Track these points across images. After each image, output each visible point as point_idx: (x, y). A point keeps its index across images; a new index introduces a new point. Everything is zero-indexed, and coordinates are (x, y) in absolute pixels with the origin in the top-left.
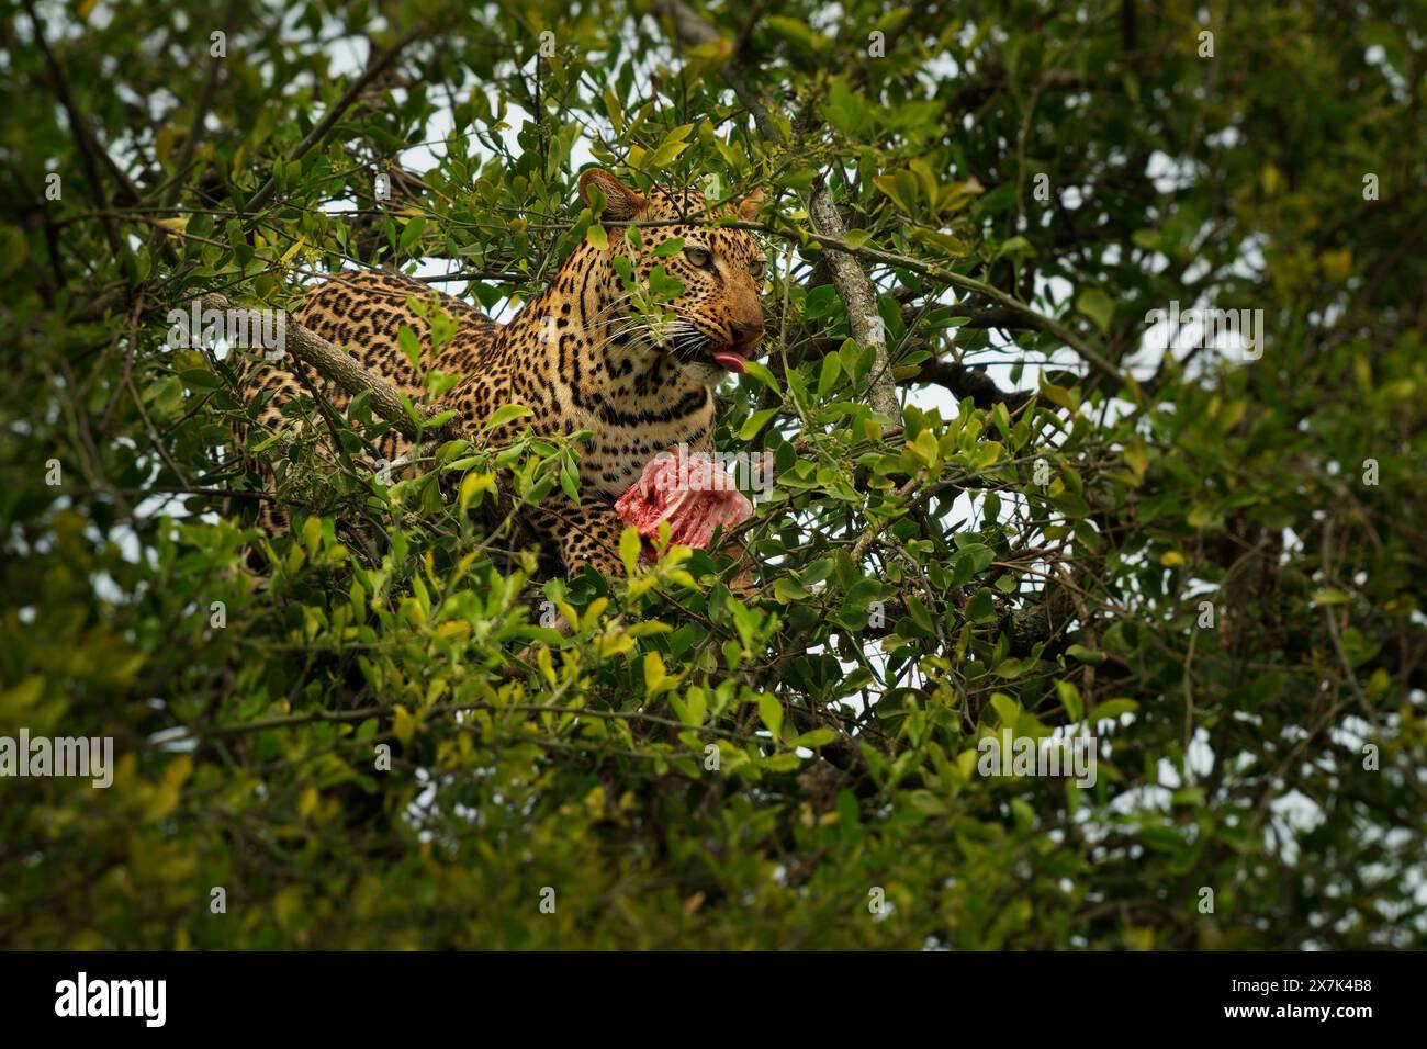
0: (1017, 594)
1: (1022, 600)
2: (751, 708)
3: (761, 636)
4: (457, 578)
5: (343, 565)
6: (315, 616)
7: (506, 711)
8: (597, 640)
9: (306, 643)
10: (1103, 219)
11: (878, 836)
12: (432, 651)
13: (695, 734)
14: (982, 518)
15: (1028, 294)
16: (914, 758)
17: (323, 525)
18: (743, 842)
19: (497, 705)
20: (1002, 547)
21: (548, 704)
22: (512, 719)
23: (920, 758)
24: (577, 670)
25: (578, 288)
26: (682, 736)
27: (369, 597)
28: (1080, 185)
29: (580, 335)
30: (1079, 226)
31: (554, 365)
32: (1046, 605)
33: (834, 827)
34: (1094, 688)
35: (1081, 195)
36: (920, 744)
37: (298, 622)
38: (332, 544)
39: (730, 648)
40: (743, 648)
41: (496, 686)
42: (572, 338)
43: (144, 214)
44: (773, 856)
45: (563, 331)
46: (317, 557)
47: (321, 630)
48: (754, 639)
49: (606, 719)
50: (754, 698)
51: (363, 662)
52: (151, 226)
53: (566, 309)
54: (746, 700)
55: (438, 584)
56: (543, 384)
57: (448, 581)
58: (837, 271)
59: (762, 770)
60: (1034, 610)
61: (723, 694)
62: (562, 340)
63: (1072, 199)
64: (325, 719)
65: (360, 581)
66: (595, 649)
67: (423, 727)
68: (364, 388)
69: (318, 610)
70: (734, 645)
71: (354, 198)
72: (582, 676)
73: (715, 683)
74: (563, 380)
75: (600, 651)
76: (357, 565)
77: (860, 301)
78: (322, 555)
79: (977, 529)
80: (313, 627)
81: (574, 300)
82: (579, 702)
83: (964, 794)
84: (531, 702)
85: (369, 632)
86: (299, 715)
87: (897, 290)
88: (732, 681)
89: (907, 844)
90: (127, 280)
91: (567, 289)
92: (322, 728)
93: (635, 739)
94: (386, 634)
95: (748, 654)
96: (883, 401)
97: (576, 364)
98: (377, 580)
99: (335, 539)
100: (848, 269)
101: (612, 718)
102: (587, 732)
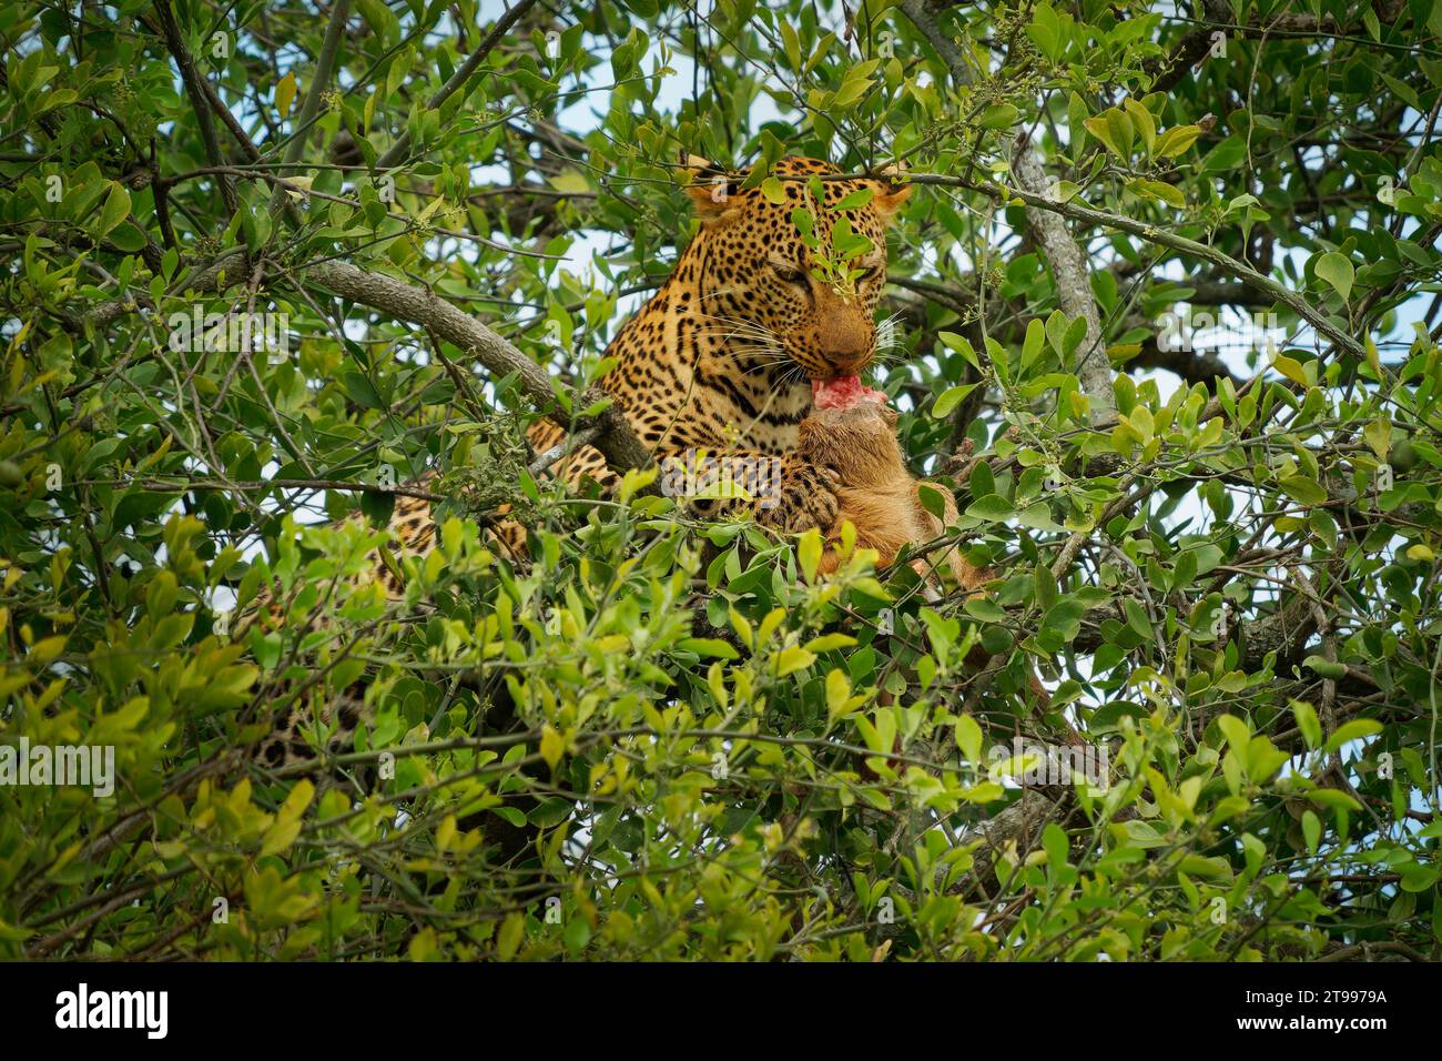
0: (1249, 604)
1: (1255, 610)
2: (945, 732)
3: (958, 650)
4: (616, 586)
5: (487, 572)
6: (456, 630)
7: (672, 736)
8: (774, 656)
9: (446, 661)
10: (1350, 181)
11: (1091, 876)
12: (588, 669)
13: (884, 761)
14: (1212, 518)
15: (1265, 266)
16: (1130, 788)
17: (465, 527)
18: (937, 882)
19: (662, 730)
20: (1232, 549)
21: (719, 729)
22: (680, 745)
23: (1137, 787)
24: (751, 690)
25: (697, 275)
26: (869, 762)
27: (516, 606)
28: (1323, 144)
29: (699, 318)
30: (1323, 191)
31: (672, 348)
32: (1282, 615)
33: (1042, 867)
34: (1335, 706)
35: (1325, 155)
36: (1138, 772)
37: (437, 638)
38: (475, 549)
39: (924, 665)
40: (937, 663)
41: (660, 706)
42: (691, 322)
43: (262, 170)
44: (973, 899)
45: (682, 316)
46: (457, 564)
47: (463, 647)
48: (950, 655)
49: (786, 745)
50: (951, 720)
51: (512, 681)
52: (270, 183)
53: (686, 297)
54: (941, 723)
55: (594, 593)
56: (663, 368)
57: (606, 590)
58: (1044, 240)
59: (960, 801)
60: (1268, 621)
61: (915, 715)
62: (681, 325)
63: (1314, 159)
64: (467, 746)
65: (507, 592)
66: (770, 666)
67: (574, 749)
68: (511, 369)
69: (460, 623)
70: (927, 660)
71: (506, 164)
72: (757, 697)
73: (906, 702)
74: (683, 361)
75: (777, 668)
76: (503, 572)
77: (1070, 273)
78: (464, 561)
79: (1207, 532)
80: (453, 643)
81: (692, 288)
82: (752, 727)
83: (1187, 826)
84: (700, 726)
85: (517, 648)
86: (438, 741)
87: (1118, 264)
88: (924, 702)
89: (1124, 884)
90: (245, 246)
91: (687, 277)
92: (463, 755)
93: (817, 768)
94: (535, 650)
95: (943, 671)
96: (1097, 387)
97: (695, 346)
98: (526, 589)
99: (478, 542)
100: (1058, 237)
101: (790, 744)
102: (761, 759)
